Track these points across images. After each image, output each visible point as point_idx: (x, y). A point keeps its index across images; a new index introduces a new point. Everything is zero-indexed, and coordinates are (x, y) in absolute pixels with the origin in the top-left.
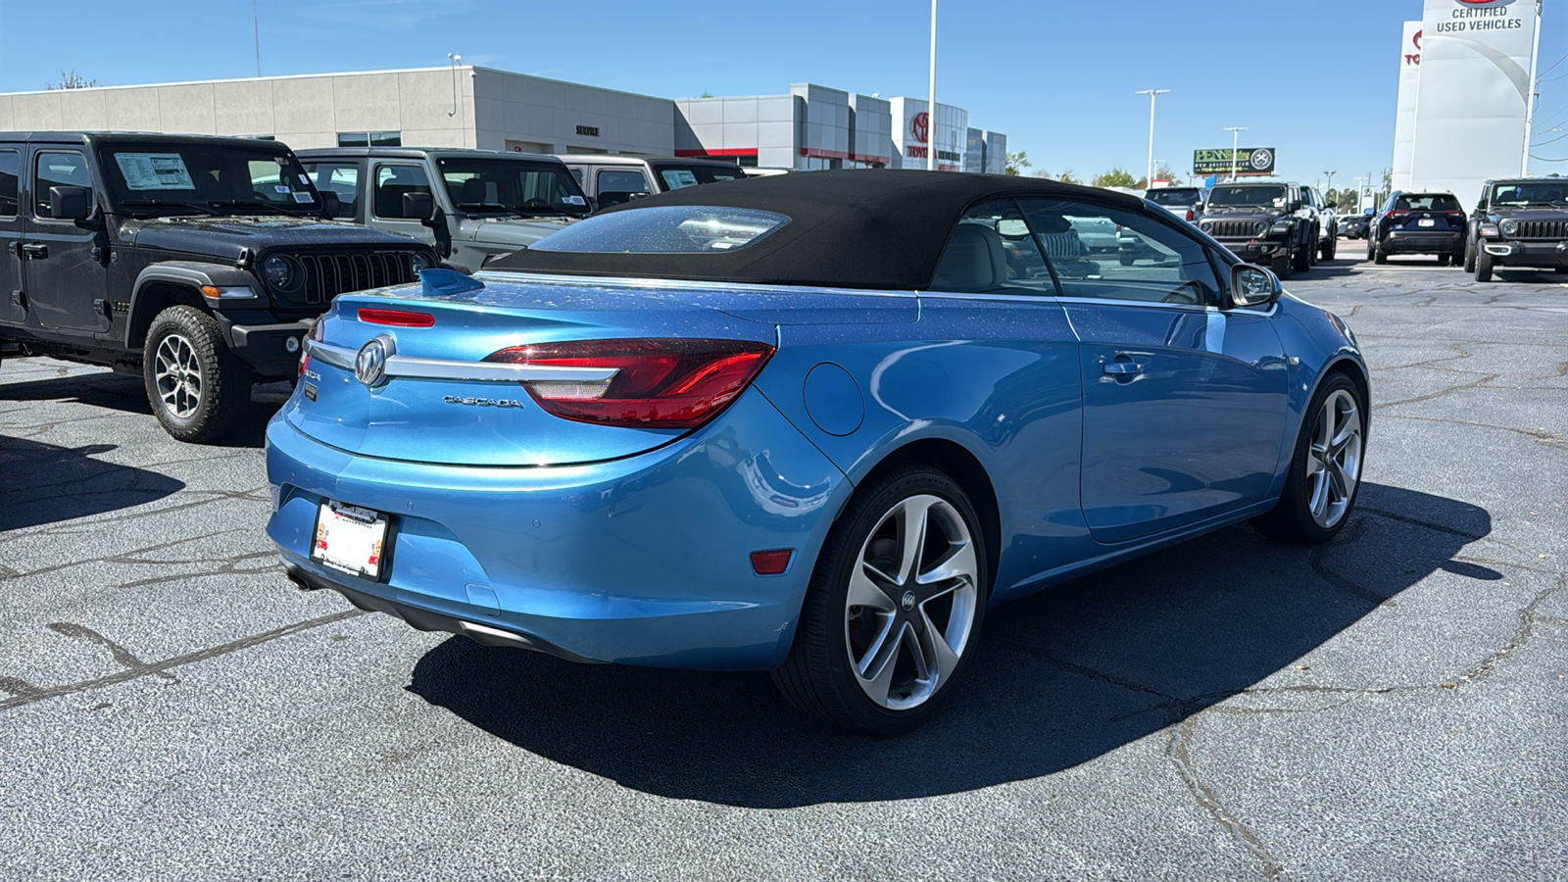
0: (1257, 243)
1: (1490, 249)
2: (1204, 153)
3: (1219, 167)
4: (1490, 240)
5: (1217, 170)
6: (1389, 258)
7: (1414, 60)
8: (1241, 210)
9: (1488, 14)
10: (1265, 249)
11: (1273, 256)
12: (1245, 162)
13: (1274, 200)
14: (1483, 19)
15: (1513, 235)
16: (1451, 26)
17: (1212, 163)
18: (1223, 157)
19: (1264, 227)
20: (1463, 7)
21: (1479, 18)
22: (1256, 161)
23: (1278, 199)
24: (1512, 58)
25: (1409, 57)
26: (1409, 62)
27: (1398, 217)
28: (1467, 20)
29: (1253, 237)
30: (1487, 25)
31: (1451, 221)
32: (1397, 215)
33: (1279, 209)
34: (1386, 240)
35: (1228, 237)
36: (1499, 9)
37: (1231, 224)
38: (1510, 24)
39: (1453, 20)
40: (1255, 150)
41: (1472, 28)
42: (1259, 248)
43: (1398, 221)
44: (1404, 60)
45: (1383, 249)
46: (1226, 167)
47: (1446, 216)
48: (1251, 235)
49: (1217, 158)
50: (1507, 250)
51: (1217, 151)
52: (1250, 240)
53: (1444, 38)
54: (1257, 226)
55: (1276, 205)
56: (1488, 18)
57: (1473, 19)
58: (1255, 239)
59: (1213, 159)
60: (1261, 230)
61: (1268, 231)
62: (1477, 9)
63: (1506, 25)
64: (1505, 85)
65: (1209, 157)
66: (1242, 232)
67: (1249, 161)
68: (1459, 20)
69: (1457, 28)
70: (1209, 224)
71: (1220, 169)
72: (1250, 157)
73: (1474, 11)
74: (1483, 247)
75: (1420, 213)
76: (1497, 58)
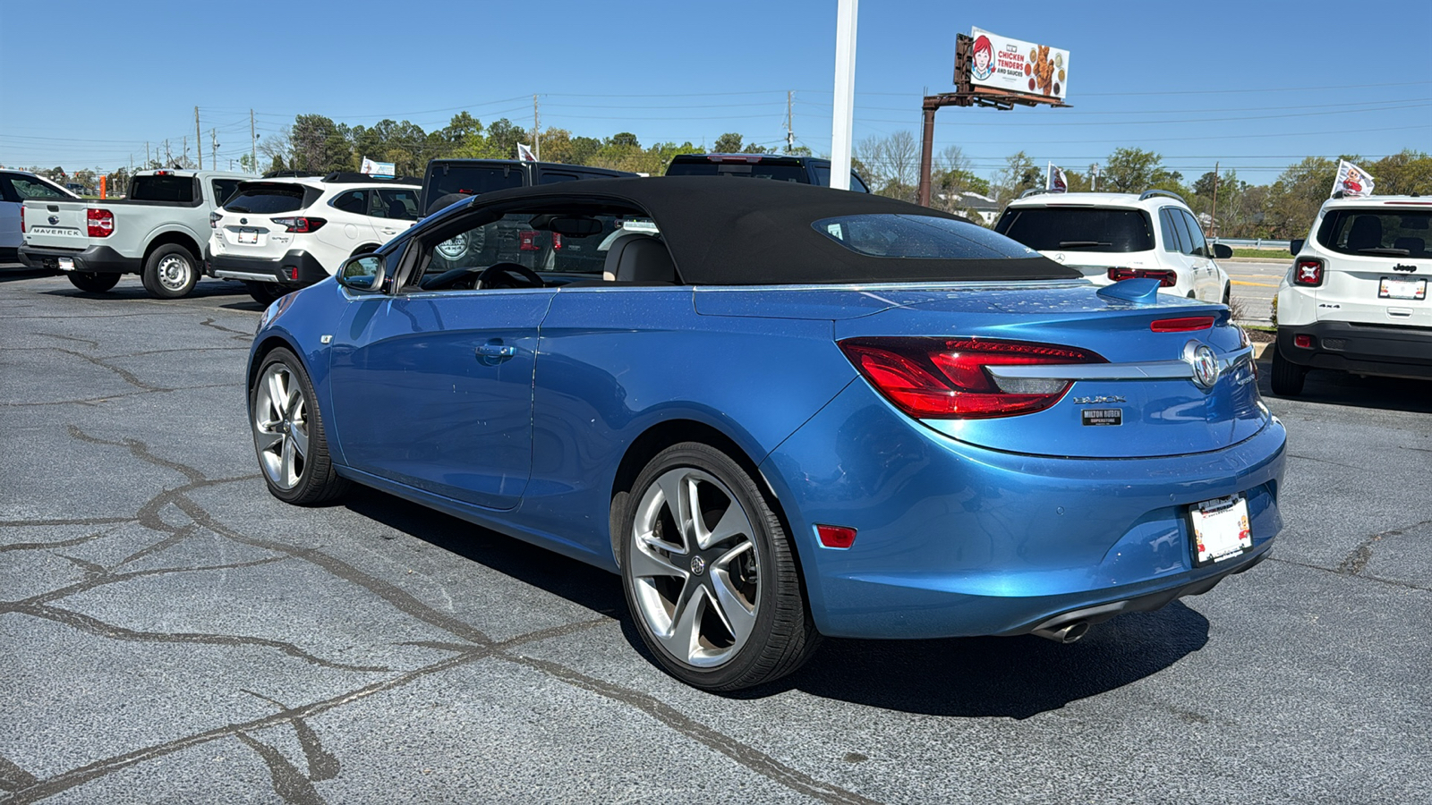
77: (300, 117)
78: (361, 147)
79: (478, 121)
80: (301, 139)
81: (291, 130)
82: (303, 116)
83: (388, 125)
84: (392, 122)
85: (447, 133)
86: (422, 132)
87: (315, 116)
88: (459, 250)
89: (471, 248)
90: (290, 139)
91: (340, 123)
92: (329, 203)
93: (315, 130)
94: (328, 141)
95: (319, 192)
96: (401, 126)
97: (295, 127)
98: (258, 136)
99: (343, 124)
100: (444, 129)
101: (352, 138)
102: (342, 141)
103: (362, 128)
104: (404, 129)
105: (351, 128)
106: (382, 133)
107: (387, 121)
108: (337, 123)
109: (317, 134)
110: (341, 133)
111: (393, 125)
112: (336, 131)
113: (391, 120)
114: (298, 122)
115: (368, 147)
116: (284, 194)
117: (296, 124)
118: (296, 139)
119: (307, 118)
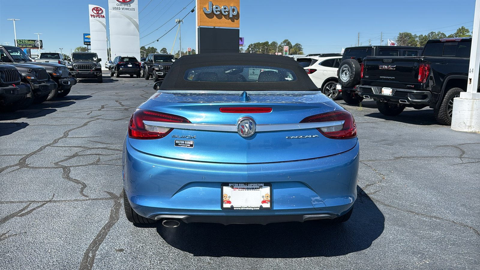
0: (93, 71)
1: (158, 73)
2: (18, 41)
3: (24, 45)
4: (157, 71)
5: (23, 46)
6: (120, 76)
7: (93, 16)
8: (84, 61)
9: (126, 6)
10: (95, 73)
11: (98, 75)
12: (33, 44)
13: (93, 58)
14: (125, 7)
15: (163, 69)
16: (117, 8)
17: (22, 44)
18: (25, 42)
19: (94, 67)
20: (119, 3)
21: (124, 7)
22: (36, 44)
23: (94, 58)
24: (134, 19)
25: (91, 15)
26: (92, 17)
27: (122, 64)
28: (121, 7)
29: (91, 69)
30: (126, 9)
31: (136, 65)
32: (122, 63)
33: (95, 61)
34: (119, 70)
35: (83, 69)
36: (129, 5)
37: (83, 65)
38: (132, 9)
39: (117, 7)
40: (36, 40)
41: (122, 9)
42: (94, 73)
43: (122, 65)
44: (90, 16)
45: (118, 73)
46: (26, 46)
47: (135, 64)
48: (90, 69)
49: (23, 42)
50: (162, 74)
51: (23, 40)
52: (91, 70)
53: (115, 11)
54: (92, 66)
55: (94, 60)
56: (126, 7)
57: (122, 7)
58: (92, 70)
59: (21, 43)
60: (93, 67)
61: (95, 67)
62: (123, 4)
63: (131, 10)
64: (133, 27)
65: (20, 42)
66: (87, 68)
67: (34, 44)
68: (118, 7)
69: (118, 9)
70: (76, 65)
71: (25, 46)
72: (34, 43)
73: (122, 5)
74: (156, 73)
75: (127, 63)
76: (130, 19)
77: (400, 34)
78: (421, 42)
79: (468, 29)
80: (400, 41)
81: (397, 38)
82: (401, 33)
83: (433, 33)
84: (434, 33)
85: (455, 35)
86: (445, 35)
87: (405, 33)
88: (347, 78)
89: (351, 78)
90: (396, 41)
91: (414, 34)
92: (319, 64)
93: (405, 37)
94: (409, 41)
95: (316, 61)
96: (437, 34)
97: (398, 37)
98: (383, 41)
99: (415, 35)
100: (454, 34)
101: (418, 39)
102: (414, 41)
103: (422, 35)
104: (438, 35)
105: (418, 36)
106: (430, 37)
107: (432, 32)
108: (413, 34)
109: (405, 39)
110: (414, 38)
111: (434, 34)
112: (412, 37)
113: (434, 32)
114: (399, 35)
115: (423, 42)
116: (307, 62)
117: (399, 36)
118: (398, 41)
119: (403, 34)
